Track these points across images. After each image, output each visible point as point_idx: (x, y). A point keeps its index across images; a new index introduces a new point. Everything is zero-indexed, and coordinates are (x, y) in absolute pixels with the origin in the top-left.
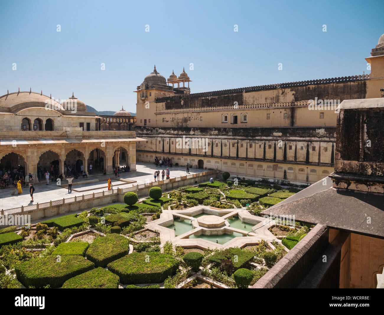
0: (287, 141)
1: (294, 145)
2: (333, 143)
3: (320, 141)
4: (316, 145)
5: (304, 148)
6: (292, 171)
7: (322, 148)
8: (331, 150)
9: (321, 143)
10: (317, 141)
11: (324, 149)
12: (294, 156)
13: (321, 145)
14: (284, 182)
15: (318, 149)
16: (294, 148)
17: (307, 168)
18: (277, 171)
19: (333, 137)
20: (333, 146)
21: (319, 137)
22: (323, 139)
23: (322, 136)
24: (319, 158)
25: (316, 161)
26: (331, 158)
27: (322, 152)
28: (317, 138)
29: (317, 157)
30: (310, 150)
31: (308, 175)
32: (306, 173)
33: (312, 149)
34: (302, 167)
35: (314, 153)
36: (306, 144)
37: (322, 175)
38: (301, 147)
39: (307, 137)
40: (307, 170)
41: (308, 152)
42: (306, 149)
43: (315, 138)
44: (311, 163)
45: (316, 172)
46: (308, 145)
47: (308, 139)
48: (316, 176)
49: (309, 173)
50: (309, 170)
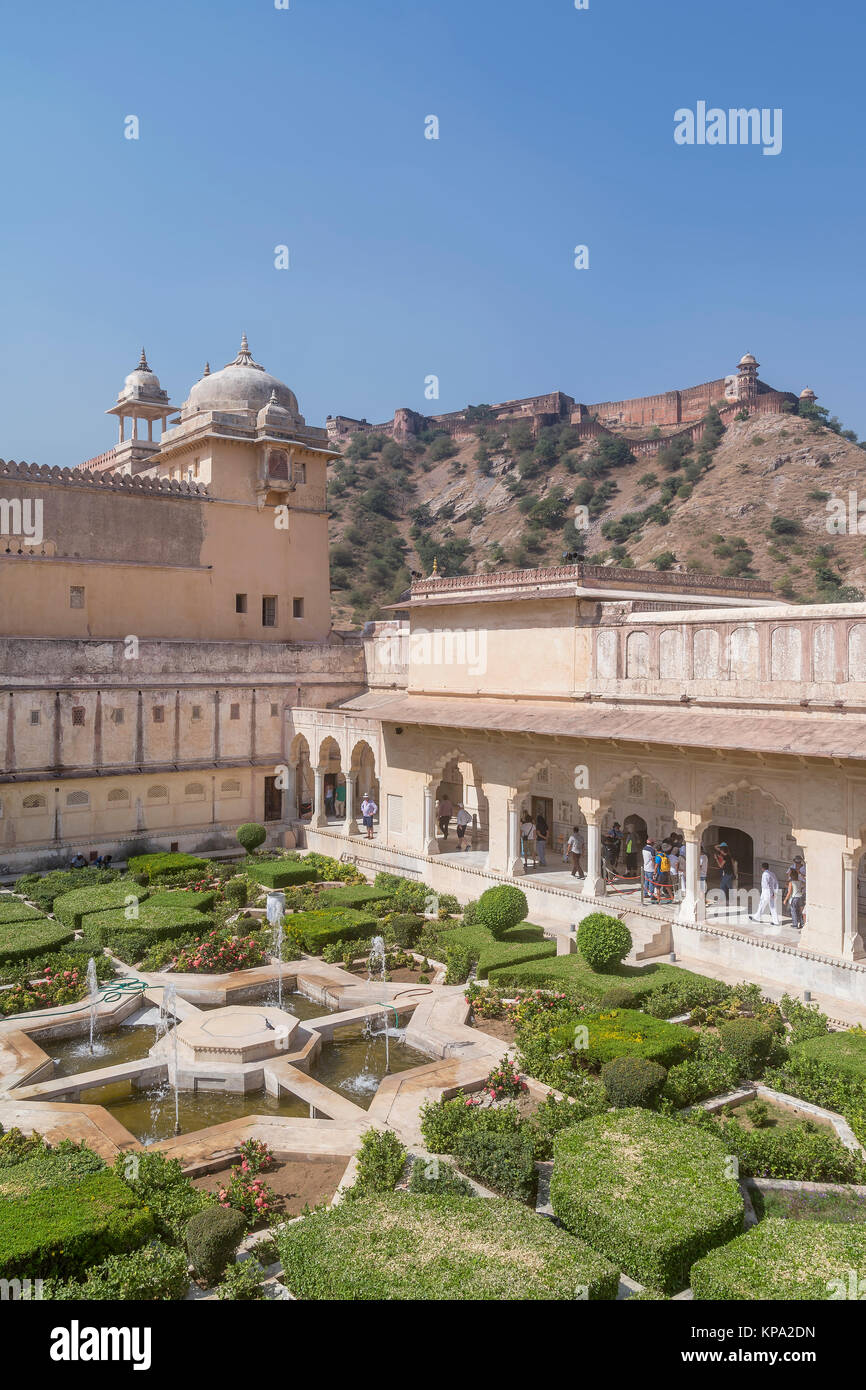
1: (3, 709)
2: (140, 693)
3: (99, 689)
4: (87, 701)
5: (43, 717)
7: (106, 714)
8: (134, 716)
9: (104, 694)
10: (88, 688)
11: (112, 716)
12: (5, 749)
13: (102, 703)
15: (94, 716)
17: (57, 790)
19: (141, 673)
20: (140, 705)
21: (95, 675)
22: (109, 680)
23: (105, 671)
24: (98, 748)
25: (86, 761)
26: (134, 745)
27: (107, 725)
28: (89, 678)
29: (91, 745)
30: (67, 721)
31: (60, 818)
32: (52, 812)
33: (71, 718)
34: (37, 790)
35: (78, 732)
36: (49, 701)
37: (107, 810)
38: (29, 715)
39: (55, 674)
40: (56, 798)
41: (58, 730)
42: (51, 721)
43: (81, 677)
44: (71, 769)
45: (87, 801)
46: (57, 705)
47: (56, 680)
48: (88, 816)
49: (62, 810)
50: (63, 797)
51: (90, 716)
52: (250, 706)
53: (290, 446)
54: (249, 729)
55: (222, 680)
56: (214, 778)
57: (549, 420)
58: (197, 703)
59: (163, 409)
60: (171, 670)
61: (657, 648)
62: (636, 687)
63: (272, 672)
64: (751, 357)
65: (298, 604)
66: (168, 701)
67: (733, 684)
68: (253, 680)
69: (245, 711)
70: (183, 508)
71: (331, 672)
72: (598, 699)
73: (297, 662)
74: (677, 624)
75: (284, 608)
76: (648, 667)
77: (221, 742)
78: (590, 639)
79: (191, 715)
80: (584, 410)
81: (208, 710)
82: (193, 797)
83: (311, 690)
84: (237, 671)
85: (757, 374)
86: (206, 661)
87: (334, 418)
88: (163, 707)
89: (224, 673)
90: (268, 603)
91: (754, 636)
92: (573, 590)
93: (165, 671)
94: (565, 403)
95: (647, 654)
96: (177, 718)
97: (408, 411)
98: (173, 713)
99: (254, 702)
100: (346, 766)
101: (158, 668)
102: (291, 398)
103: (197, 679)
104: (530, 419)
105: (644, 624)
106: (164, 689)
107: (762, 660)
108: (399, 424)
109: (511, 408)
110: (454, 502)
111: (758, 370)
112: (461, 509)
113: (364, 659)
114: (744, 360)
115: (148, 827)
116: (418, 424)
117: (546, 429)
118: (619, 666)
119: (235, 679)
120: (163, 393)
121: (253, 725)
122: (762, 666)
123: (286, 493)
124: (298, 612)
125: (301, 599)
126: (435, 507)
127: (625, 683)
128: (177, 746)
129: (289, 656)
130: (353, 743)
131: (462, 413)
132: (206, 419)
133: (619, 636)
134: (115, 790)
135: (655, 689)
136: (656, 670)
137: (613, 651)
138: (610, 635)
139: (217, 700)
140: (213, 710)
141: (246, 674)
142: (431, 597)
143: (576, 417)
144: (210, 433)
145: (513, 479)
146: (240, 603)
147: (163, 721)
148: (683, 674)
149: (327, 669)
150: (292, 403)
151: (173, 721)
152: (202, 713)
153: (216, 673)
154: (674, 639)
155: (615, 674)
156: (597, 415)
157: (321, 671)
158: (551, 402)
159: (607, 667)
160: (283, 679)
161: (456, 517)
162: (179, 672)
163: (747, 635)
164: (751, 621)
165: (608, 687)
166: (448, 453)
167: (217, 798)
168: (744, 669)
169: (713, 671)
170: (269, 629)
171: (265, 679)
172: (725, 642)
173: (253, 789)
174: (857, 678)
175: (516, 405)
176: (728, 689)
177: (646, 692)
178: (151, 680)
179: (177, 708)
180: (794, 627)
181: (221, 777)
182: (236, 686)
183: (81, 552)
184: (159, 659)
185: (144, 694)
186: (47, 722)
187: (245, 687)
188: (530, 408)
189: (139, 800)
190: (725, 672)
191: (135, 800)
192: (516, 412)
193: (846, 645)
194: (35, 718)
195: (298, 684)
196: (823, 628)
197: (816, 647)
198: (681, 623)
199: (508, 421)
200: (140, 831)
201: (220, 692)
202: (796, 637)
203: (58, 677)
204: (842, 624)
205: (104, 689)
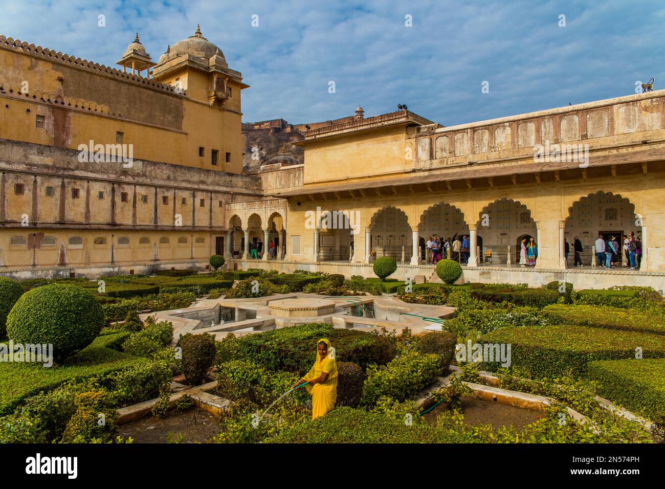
0: (67, 178)
1: (84, 189)
2: (156, 189)
3: (135, 185)
4: (129, 190)
5: (105, 195)
6: (80, 246)
7: (139, 197)
8: (153, 200)
9: (138, 187)
10: (129, 184)
11: (142, 199)
12: (84, 211)
13: (137, 192)
14: (61, 273)
15: (133, 198)
16: (82, 193)
17: (113, 236)
18: (42, 250)
19: (157, 178)
20: (156, 195)
21: (133, 176)
22: (141, 180)
23: (138, 175)
24: (134, 215)
25: (128, 221)
26: (153, 215)
27: (139, 204)
28: (130, 178)
29: (131, 213)
30: (118, 199)
31: (114, 251)
32: (110, 247)
33: (120, 198)
34: (102, 235)
35: (124, 206)
36: (109, 188)
37: (139, 248)
38: (98, 194)
39: (112, 174)
40: (112, 239)
41: (113, 204)
42: (110, 198)
43: (126, 177)
44: (120, 225)
45: (128, 243)
46: (113, 190)
47: (113, 177)
48: (129, 251)
49: (115, 247)
50: (116, 239)
51: (130, 197)
52: (209, 201)
54: (209, 212)
55: (196, 186)
56: (192, 237)
57: (277, 130)
58: (184, 197)
59: (148, 63)
60: (172, 178)
61: (452, 143)
62: (441, 162)
63: (219, 185)
64: (361, 108)
66: (170, 194)
67: (497, 153)
68: (211, 188)
69: (207, 203)
71: (246, 188)
72: (420, 170)
73: (231, 181)
74: (465, 129)
75: (221, 157)
76: (448, 152)
77: (196, 218)
78: (414, 144)
79: (181, 203)
80: (292, 127)
81: (190, 201)
82: (182, 245)
83: (237, 196)
84: (203, 182)
85: (363, 115)
86: (188, 176)
88: (167, 197)
89: (198, 183)
90: (215, 153)
91: (508, 129)
93: (169, 178)
94: (284, 124)
95: (447, 146)
96: (175, 203)
98: (173, 200)
99: (211, 199)
101: (165, 177)
102: (223, 54)
103: (184, 185)
104: (269, 130)
105: (446, 132)
106: (168, 188)
107: (513, 139)
109: (260, 124)
111: (364, 114)
113: (261, 183)
114: (358, 109)
115: (160, 258)
118: (431, 154)
119: (202, 187)
120: (148, 55)
121: (211, 211)
122: (513, 142)
124: (228, 160)
125: (230, 153)
127: (434, 161)
128: (174, 218)
129: (228, 178)
132: (185, 59)
133: (431, 140)
134: (143, 238)
135: (453, 161)
136: (452, 152)
137: (427, 147)
138: (426, 141)
139: (194, 197)
140: (192, 201)
141: (208, 185)
142: (318, 136)
143: (288, 130)
144: (187, 64)
146: (201, 150)
147: (167, 204)
148: (468, 152)
149: (244, 186)
150: (223, 57)
151: (173, 205)
152: (186, 202)
153: (193, 182)
154: (463, 137)
155: (429, 158)
156: (297, 129)
157: (242, 187)
158: (277, 123)
159: (424, 155)
160: (225, 189)
162: (175, 180)
163: (505, 129)
164: (507, 122)
165: (425, 164)
167: (193, 246)
168: (503, 145)
169: (485, 149)
170: (215, 166)
171: (217, 188)
172: (492, 134)
173: (211, 244)
174: (566, 140)
175: (263, 123)
176: (494, 156)
177: (447, 164)
178: (161, 183)
179: (175, 198)
180: (531, 122)
181: (196, 236)
182: (203, 191)
183: (122, 115)
184: (166, 172)
185: (158, 189)
186: (108, 199)
187: (207, 191)
188: (268, 125)
189: (155, 244)
190: (491, 148)
191: (153, 244)
192: (262, 126)
193: (559, 126)
194: (101, 196)
195: (232, 192)
196: (546, 120)
197: (543, 129)
198: (467, 129)
199: (259, 130)
200: (156, 260)
201: (195, 193)
202: (532, 126)
203: (113, 176)
204: (557, 117)
205: (138, 185)
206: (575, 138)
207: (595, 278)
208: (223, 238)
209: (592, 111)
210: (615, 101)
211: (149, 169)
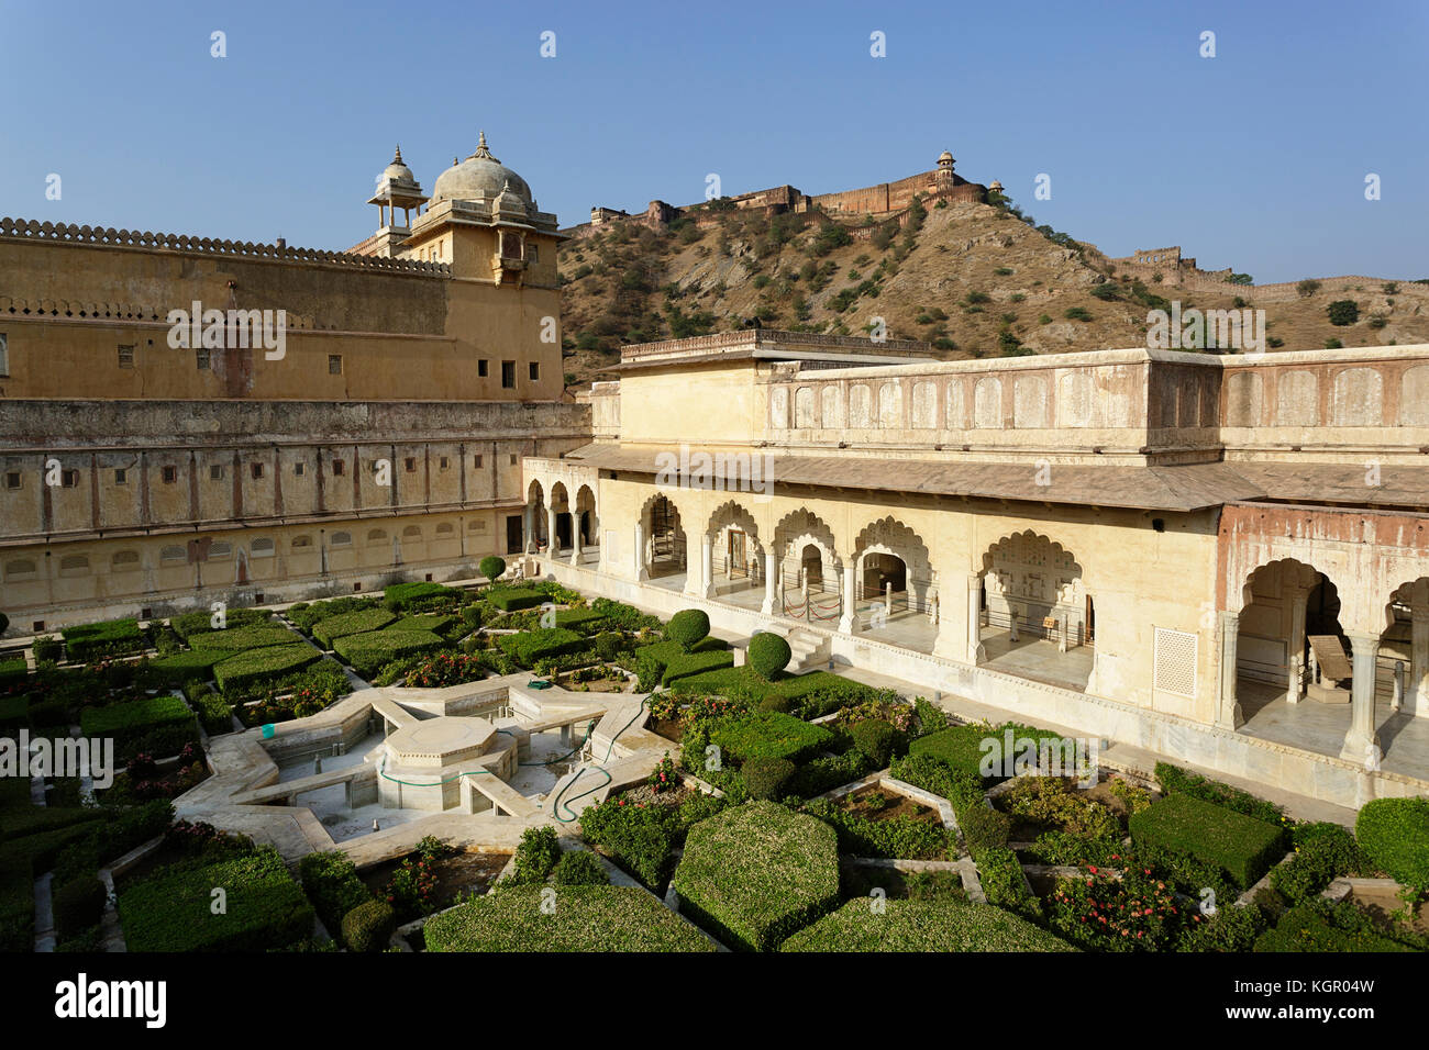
0: (242, 448)
1: (270, 462)
2: (393, 447)
3: (356, 445)
4: (346, 455)
5: (306, 468)
6: (270, 552)
7: (363, 465)
8: (389, 467)
9: (360, 449)
10: (346, 445)
11: (369, 468)
12: (273, 498)
13: (359, 456)
14: (242, 595)
15: (353, 467)
16: (269, 470)
17: (323, 531)
18: (210, 563)
19: (394, 430)
20: (393, 458)
21: (352, 432)
22: (366, 436)
23: (361, 429)
24: (357, 494)
25: (347, 506)
26: (390, 492)
27: (364, 474)
28: (346, 435)
29: (351, 492)
30: (328, 472)
31: (326, 555)
32: (320, 550)
33: (332, 469)
34: (305, 532)
35: (339, 481)
36: (312, 456)
37: (368, 547)
38: (294, 467)
39: (315, 432)
40: (322, 538)
41: (321, 480)
42: (314, 472)
43: (339, 434)
44: (333, 514)
45: (349, 540)
46: (319, 459)
47: (317, 437)
48: (351, 552)
49: (328, 548)
50: (327, 537)
51: (349, 466)
52: (492, 457)
53: (522, 229)
54: (491, 477)
55: (466, 435)
56: (462, 519)
57: (781, 209)
58: (444, 455)
59: (417, 199)
60: (420, 427)
61: (819, 401)
62: (803, 435)
63: (510, 427)
65: (534, 367)
66: (418, 454)
67: (882, 431)
68: (493, 434)
69: (487, 461)
70: (427, 285)
71: (562, 426)
72: (773, 445)
73: (532, 418)
74: (836, 380)
75: (522, 371)
76: (813, 417)
77: (467, 488)
78: (766, 395)
79: (439, 466)
80: (809, 200)
81: (455, 462)
82: (443, 535)
83: (546, 443)
84: (478, 426)
85: (954, 169)
86: (451, 419)
87: (598, 208)
88: (413, 459)
89: (469, 429)
90: (508, 367)
91: (898, 389)
92: (751, 351)
93: (414, 428)
94: (793, 194)
95: (812, 406)
96: (427, 468)
97: (661, 204)
98: (424, 463)
99: (495, 453)
100: (572, 506)
101: (408, 426)
102: (524, 186)
103: (443, 435)
104: (763, 209)
105: (810, 380)
106: (415, 445)
107: (904, 410)
108: (653, 214)
109: (747, 198)
110: (700, 282)
111: (954, 165)
112: (706, 285)
113: (590, 415)
114: (943, 157)
115: (405, 561)
116: (669, 213)
117: (778, 217)
118: (789, 418)
119: (476, 434)
120: (417, 184)
121: (495, 473)
122: (904, 416)
123: (520, 271)
124: (534, 375)
125: (536, 363)
126: (684, 285)
127: (794, 432)
128: (428, 492)
129: (526, 414)
130: (578, 487)
131: (706, 204)
132: (447, 206)
133: (789, 392)
134: (374, 532)
135: (819, 437)
136: (819, 420)
137: (784, 405)
138: (781, 390)
139: (462, 452)
140: (459, 461)
141: (487, 430)
142: (637, 360)
143: (802, 207)
144: (449, 218)
145: (749, 260)
146: (482, 366)
147: (414, 471)
148: (841, 424)
149: (559, 424)
150: (525, 191)
151: (424, 470)
152: (449, 464)
153: (460, 429)
154: (834, 394)
155: (786, 425)
156: (820, 204)
157: (554, 426)
158: (781, 194)
159: (780, 419)
160: (521, 433)
161: (702, 293)
162: (427, 428)
163: (893, 389)
164: (896, 376)
165: (780, 436)
166: (696, 237)
167: (465, 535)
168: (891, 419)
169: (865, 422)
170: (509, 390)
171: (504, 433)
172: (875, 395)
173: (497, 528)
174: (982, 425)
175: (752, 196)
176: (877, 436)
177: (811, 441)
178: (402, 436)
179: (427, 459)
180: (931, 381)
181: (468, 519)
182: (478, 441)
183: (337, 326)
184: (410, 418)
185: (396, 448)
186: (310, 473)
187: (487, 441)
188: (763, 199)
189: (396, 538)
190: (875, 422)
191: (392, 538)
192: (751, 201)
193: (973, 396)
194: (299, 470)
195: (534, 437)
196: (954, 382)
197: (949, 399)
198: (839, 379)
199: (745, 210)
200: (397, 565)
201: (465, 446)
202: (932, 389)
203: (318, 435)
204: (970, 378)
205: (360, 444)
206: (995, 423)
207: (1018, 692)
208: (520, 517)
209: (1023, 376)
210: (1058, 362)
211: (379, 416)
